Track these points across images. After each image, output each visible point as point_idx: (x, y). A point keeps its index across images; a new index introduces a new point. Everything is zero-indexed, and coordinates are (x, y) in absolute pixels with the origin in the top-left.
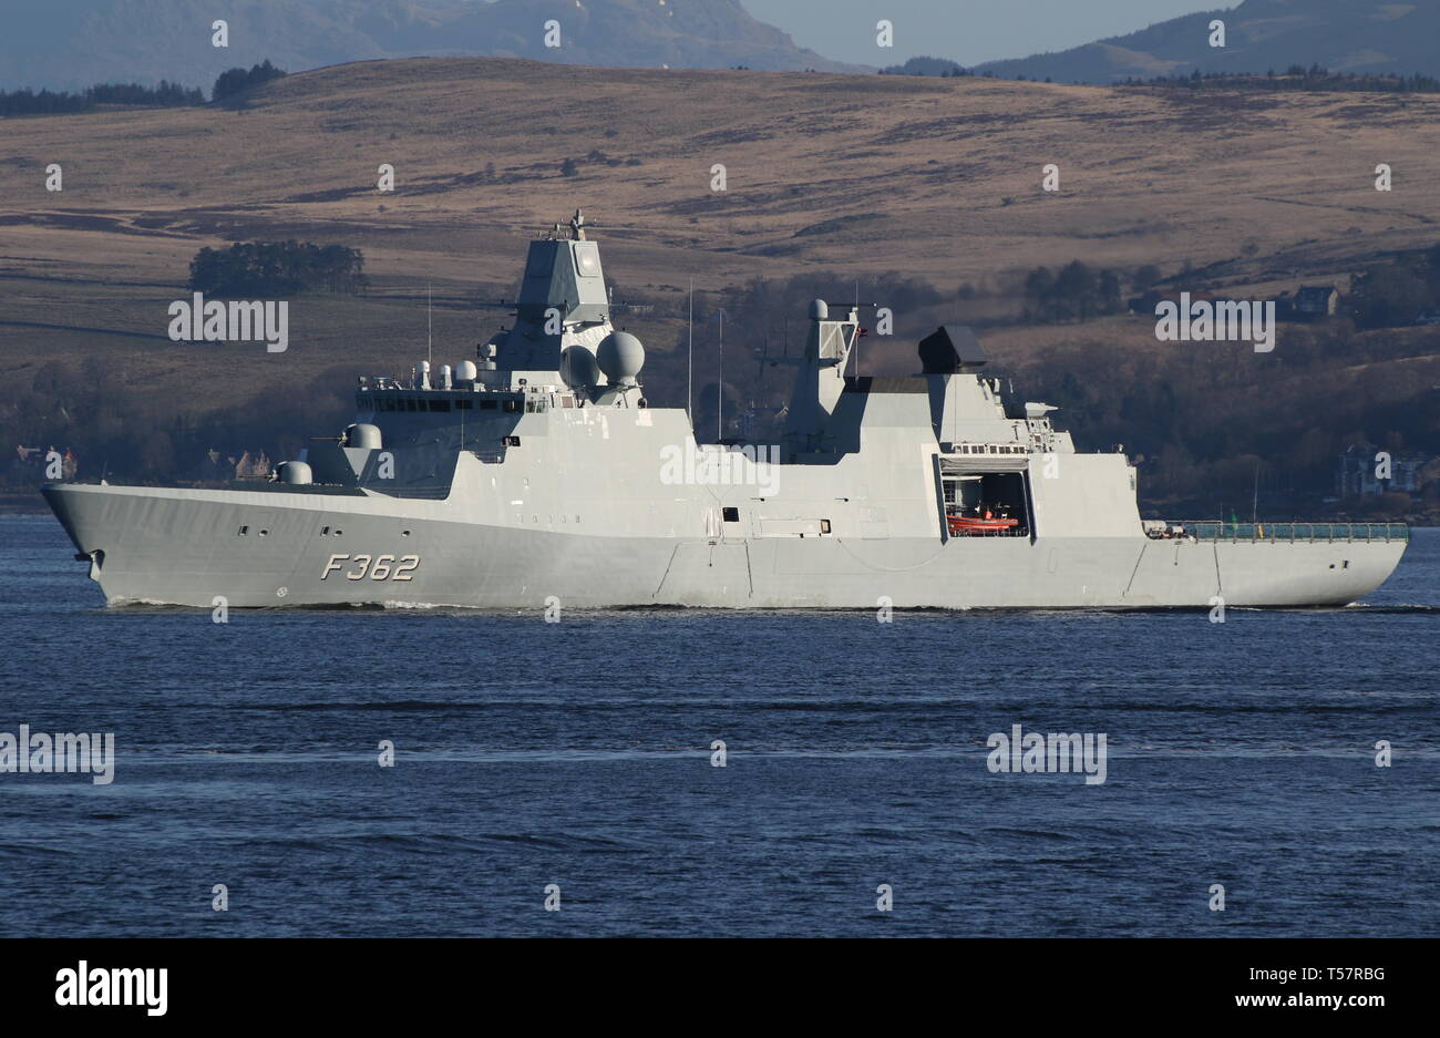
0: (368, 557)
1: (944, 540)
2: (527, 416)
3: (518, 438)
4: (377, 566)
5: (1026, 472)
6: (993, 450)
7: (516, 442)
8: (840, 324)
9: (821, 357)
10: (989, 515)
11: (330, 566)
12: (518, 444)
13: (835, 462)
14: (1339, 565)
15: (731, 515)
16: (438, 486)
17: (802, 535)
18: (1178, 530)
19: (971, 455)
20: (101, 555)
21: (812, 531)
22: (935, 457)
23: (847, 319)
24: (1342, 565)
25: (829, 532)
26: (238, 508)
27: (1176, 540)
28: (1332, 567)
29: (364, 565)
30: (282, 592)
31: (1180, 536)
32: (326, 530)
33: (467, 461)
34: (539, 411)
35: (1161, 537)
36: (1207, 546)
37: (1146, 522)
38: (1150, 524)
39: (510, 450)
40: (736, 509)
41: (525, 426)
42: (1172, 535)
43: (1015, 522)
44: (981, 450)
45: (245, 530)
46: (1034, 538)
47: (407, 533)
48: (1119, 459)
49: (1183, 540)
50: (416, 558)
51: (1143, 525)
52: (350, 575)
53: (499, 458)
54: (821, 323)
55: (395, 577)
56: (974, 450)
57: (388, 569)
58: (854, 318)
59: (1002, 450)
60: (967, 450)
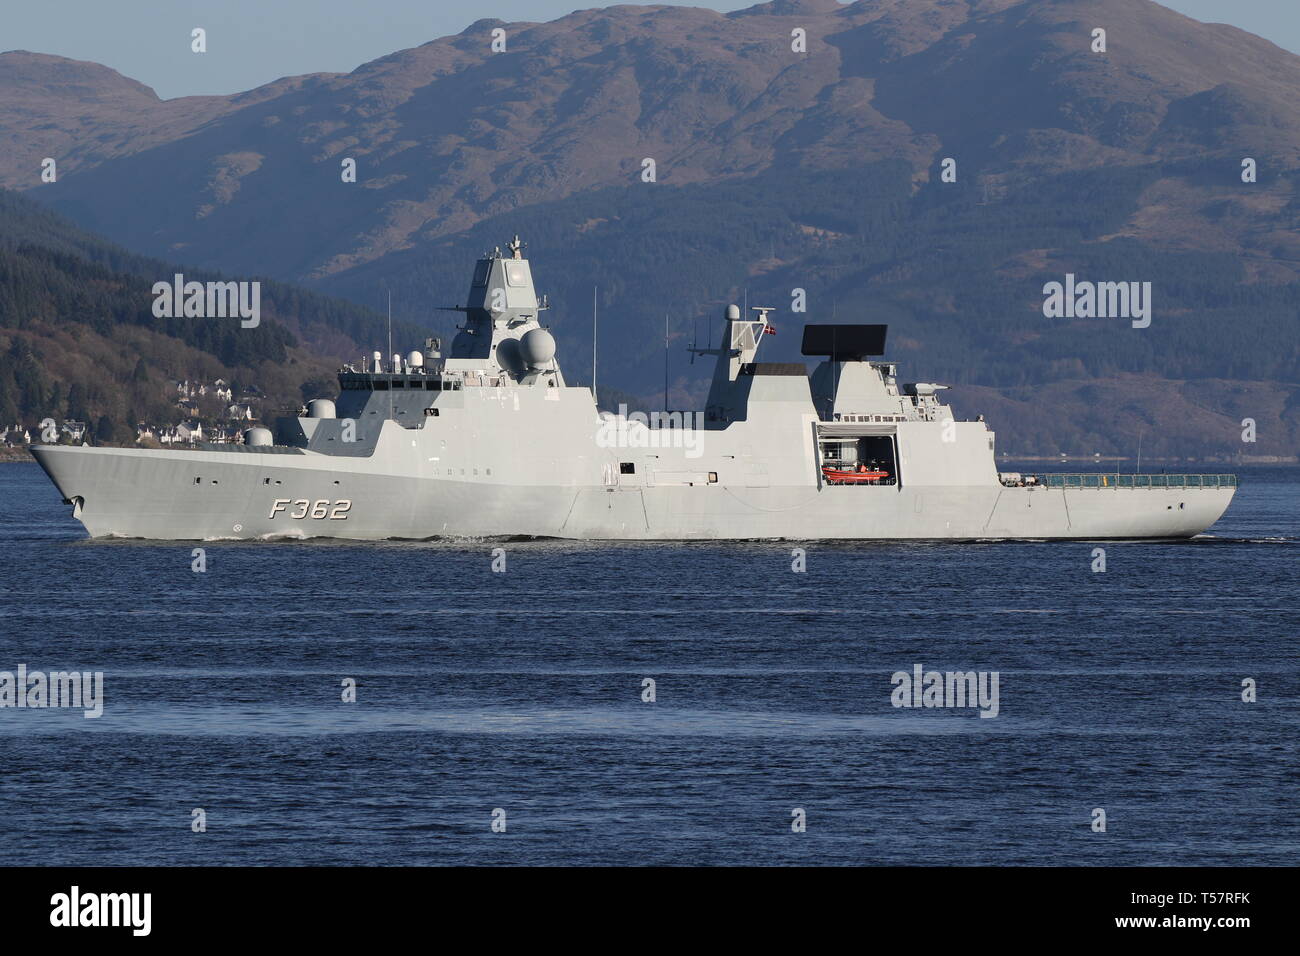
0: (308, 502)
1: (819, 487)
2: (444, 393)
3: (437, 410)
4: (315, 509)
5: (895, 435)
6: (878, 419)
7: (436, 412)
8: (750, 324)
9: (732, 348)
10: (863, 468)
11: (275, 508)
12: (437, 415)
13: (723, 427)
14: (1175, 507)
15: (628, 468)
16: (365, 446)
17: (691, 484)
18: (1028, 480)
19: (857, 423)
20: (81, 500)
21: (701, 480)
22: (814, 424)
23: (758, 320)
24: (1178, 506)
25: (716, 481)
26: (191, 464)
27: (1027, 487)
28: (1169, 508)
29: (305, 508)
30: (238, 528)
31: (1032, 484)
32: (267, 481)
33: (391, 429)
34: (456, 388)
35: (1016, 485)
36: (1056, 492)
37: (1002, 474)
38: (1005, 476)
39: (430, 419)
40: (632, 464)
41: (442, 400)
42: (1025, 484)
43: (885, 474)
44: (867, 419)
45: (198, 480)
46: (900, 486)
47: (337, 482)
48: (981, 425)
49: (1035, 487)
50: (348, 502)
51: (1000, 476)
52: (293, 515)
53: (420, 425)
54: (734, 323)
55: (333, 516)
56: (861, 419)
57: (325, 510)
58: (763, 319)
59: (885, 419)
60: (853, 419)
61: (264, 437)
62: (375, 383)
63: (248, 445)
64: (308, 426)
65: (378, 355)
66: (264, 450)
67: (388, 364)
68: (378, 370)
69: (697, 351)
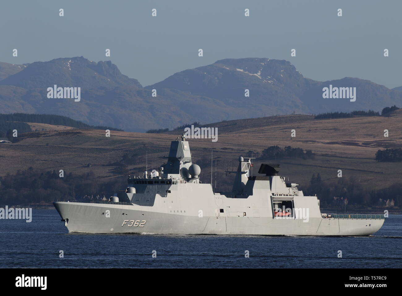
0: (133, 221)
1: (273, 217)
2: (172, 185)
3: (170, 191)
4: (135, 223)
5: (293, 201)
6: (284, 195)
7: (170, 192)
8: (246, 163)
9: (242, 171)
11: (124, 223)
13: (246, 197)
14: (368, 225)
15: (222, 211)
16: (151, 203)
17: (239, 216)
18: (330, 216)
19: (279, 196)
20: (67, 220)
21: (242, 215)
22: (271, 196)
23: (248, 162)
25: (246, 215)
26: (102, 208)
28: (367, 226)
29: (132, 223)
30: (112, 230)
31: (330, 217)
32: (123, 214)
33: (158, 197)
34: (175, 184)
35: (326, 218)
36: (337, 220)
38: (323, 214)
39: (168, 194)
40: (223, 209)
41: (172, 188)
42: (328, 217)
44: (281, 195)
45: (103, 214)
47: (143, 215)
48: (315, 197)
49: (331, 218)
50: (145, 221)
51: (321, 214)
52: (129, 225)
53: (166, 196)
54: (242, 163)
55: (140, 226)
56: (280, 195)
57: (138, 224)
58: (250, 161)
59: (286, 195)
60: (278, 195)
61: (117, 199)
62: (148, 182)
63: (112, 202)
64: (130, 196)
65: (146, 172)
66: (117, 203)
67: (149, 176)
68: (147, 177)
69: (228, 172)
